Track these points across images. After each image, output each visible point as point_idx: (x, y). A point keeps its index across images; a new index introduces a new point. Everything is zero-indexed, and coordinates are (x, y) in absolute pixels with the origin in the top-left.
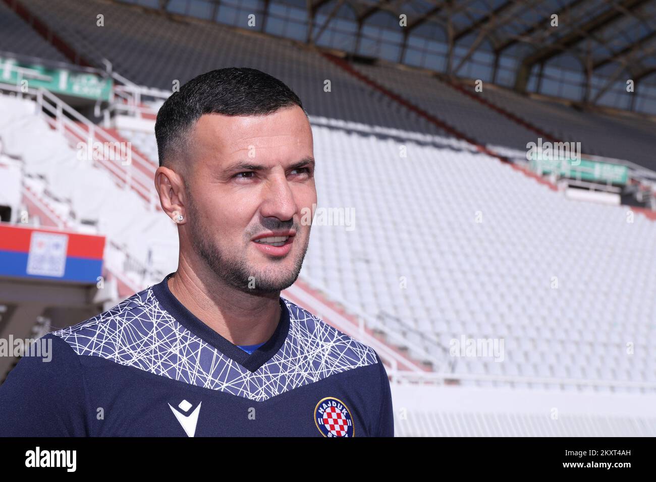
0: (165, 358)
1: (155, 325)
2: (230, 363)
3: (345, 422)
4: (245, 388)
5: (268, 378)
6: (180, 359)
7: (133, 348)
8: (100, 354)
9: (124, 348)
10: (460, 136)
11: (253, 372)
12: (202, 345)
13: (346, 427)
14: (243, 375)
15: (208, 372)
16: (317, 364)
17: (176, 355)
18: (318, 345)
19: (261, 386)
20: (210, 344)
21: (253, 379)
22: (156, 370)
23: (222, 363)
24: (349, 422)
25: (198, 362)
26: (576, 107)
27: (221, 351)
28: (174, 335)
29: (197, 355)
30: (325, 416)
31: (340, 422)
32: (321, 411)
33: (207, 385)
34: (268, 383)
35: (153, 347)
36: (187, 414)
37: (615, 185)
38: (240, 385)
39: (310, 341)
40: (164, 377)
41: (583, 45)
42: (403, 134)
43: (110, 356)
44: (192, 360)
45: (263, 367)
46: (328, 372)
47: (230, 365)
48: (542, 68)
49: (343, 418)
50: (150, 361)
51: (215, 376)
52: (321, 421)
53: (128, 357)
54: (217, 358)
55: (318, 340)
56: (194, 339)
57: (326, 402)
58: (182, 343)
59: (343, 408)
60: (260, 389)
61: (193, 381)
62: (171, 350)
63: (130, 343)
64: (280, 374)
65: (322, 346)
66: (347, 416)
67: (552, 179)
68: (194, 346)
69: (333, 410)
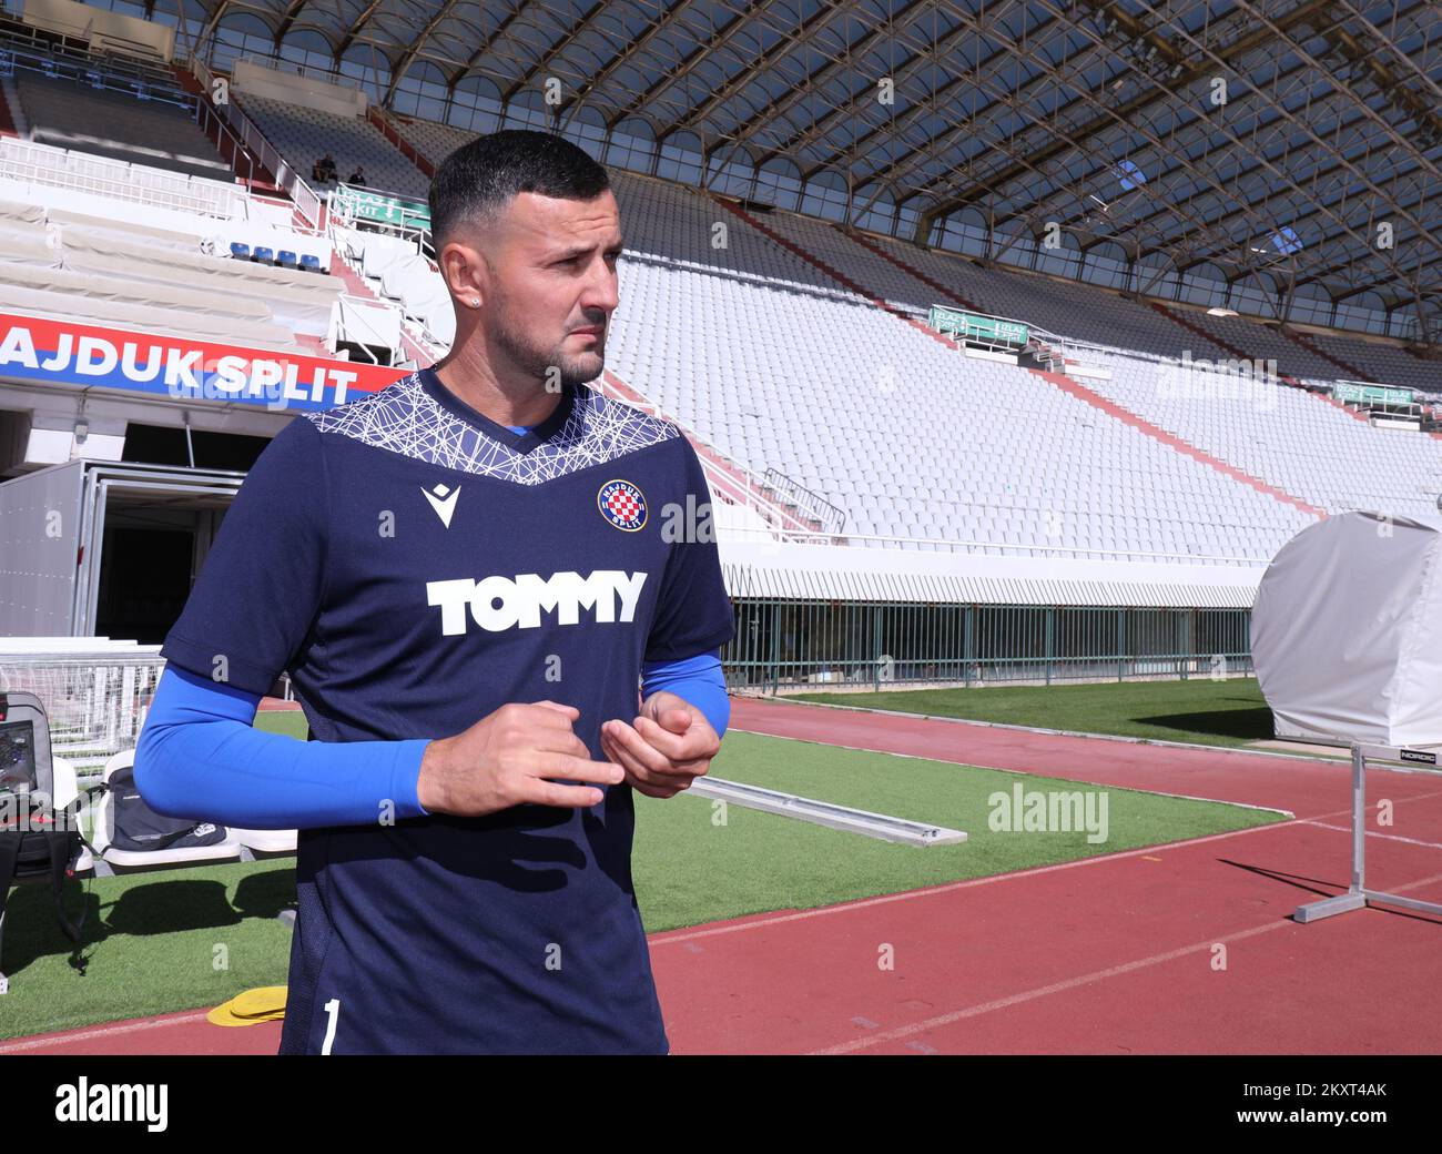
0: (422, 439)
1: (415, 409)
2: (497, 446)
3: (636, 506)
4: (514, 472)
5: (543, 461)
6: (439, 442)
7: (387, 430)
8: (346, 432)
9: (375, 429)
10: (857, 290)
11: (525, 454)
12: (466, 427)
13: (637, 512)
14: (512, 458)
15: (470, 455)
16: (606, 444)
17: (434, 437)
18: (608, 424)
19: (534, 469)
20: (474, 426)
21: (525, 462)
22: (410, 452)
23: (488, 446)
24: (642, 507)
25: (459, 445)
26: (977, 263)
27: (487, 433)
28: (436, 418)
29: (458, 437)
30: (611, 500)
31: (630, 506)
32: (606, 494)
33: (468, 469)
34: (542, 466)
35: (409, 430)
36: (443, 499)
37: (1013, 345)
38: (508, 469)
39: (598, 420)
40: (419, 460)
41: (986, 200)
42: (798, 286)
43: (356, 436)
44: (453, 443)
45: (537, 449)
46: (619, 452)
47: (498, 448)
48: (943, 222)
49: (634, 501)
50: (404, 442)
51: (478, 460)
52: (605, 505)
53: (378, 438)
54: (482, 441)
55: (609, 419)
56: (457, 422)
57: (614, 485)
58: (443, 425)
59: (635, 491)
60: (533, 472)
61: (452, 465)
62: (430, 431)
63: (384, 424)
64: (558, 456)
65: (613, 425)
66: (640, 500)
67: (951, 337)
68: (456, 429)
69: (622, 492)
